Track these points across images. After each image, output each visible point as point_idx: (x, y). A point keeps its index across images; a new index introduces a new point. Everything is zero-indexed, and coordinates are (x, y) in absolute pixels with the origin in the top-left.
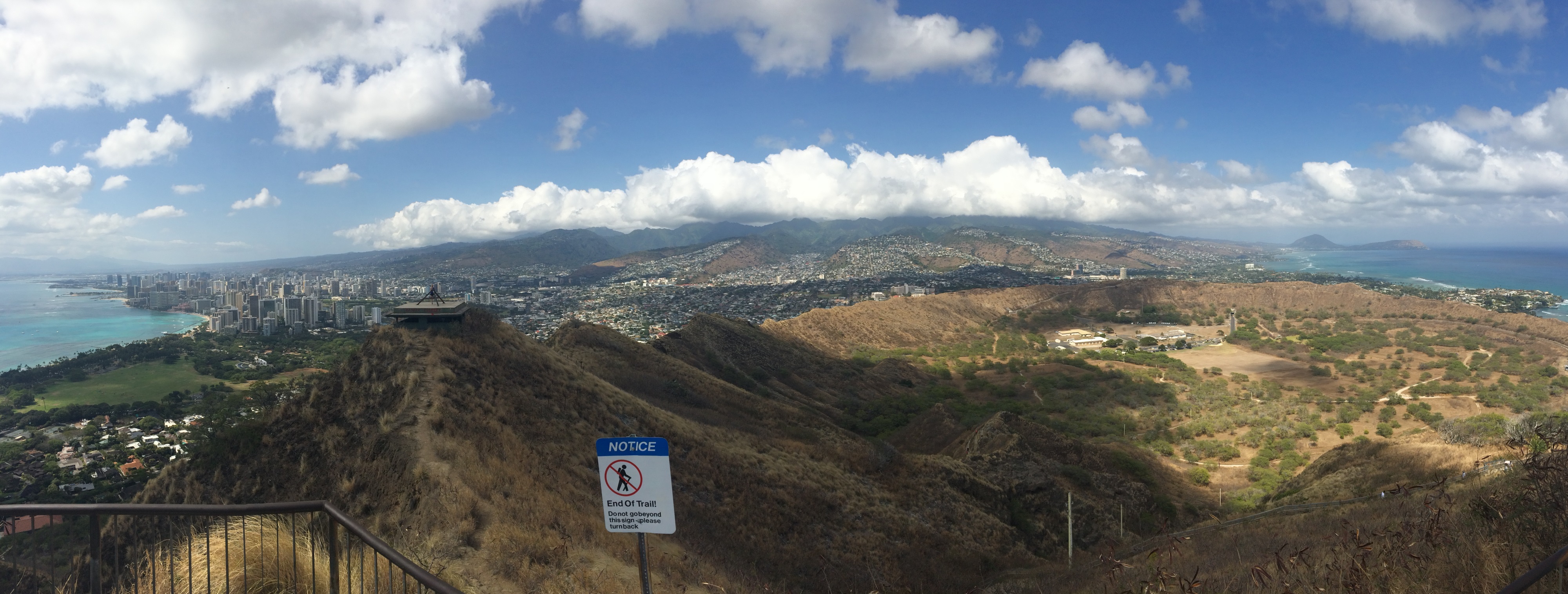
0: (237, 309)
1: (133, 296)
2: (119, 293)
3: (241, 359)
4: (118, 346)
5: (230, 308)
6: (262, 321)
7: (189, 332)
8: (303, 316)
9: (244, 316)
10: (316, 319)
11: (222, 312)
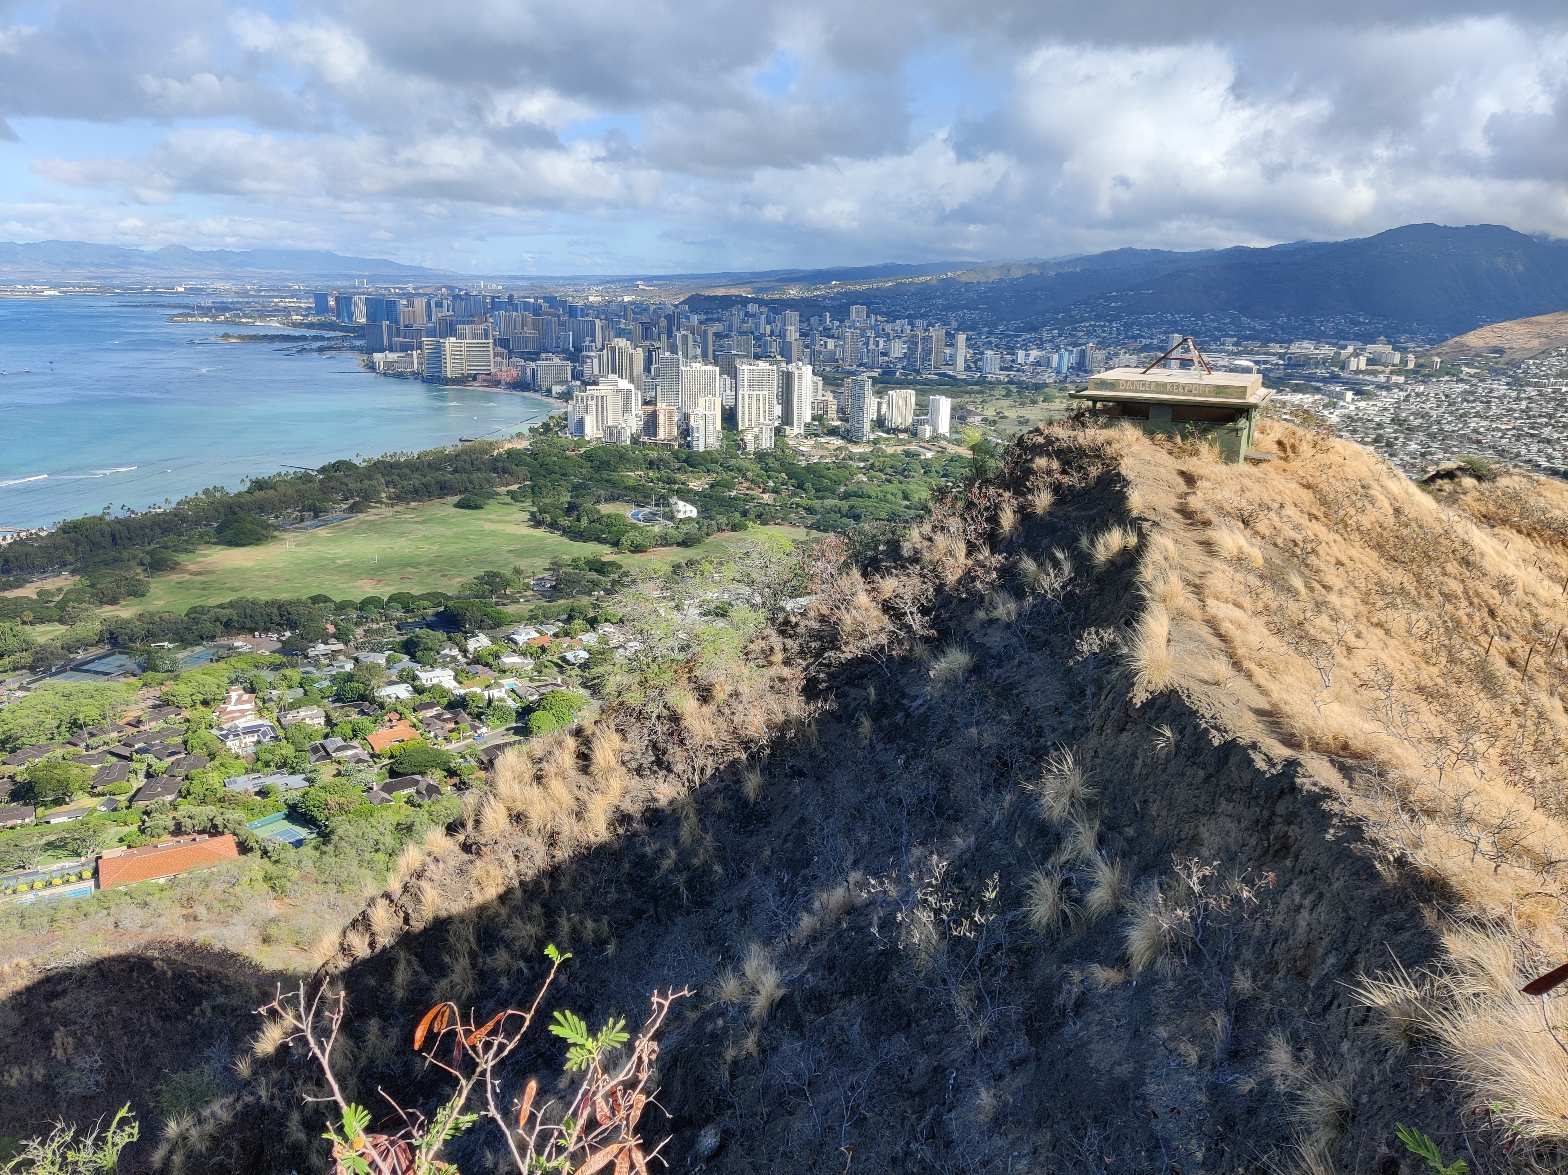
3: (638, 503)
4: (348, 466)
8: (778, 409)
9: (646, 403)
11: (596, 393)
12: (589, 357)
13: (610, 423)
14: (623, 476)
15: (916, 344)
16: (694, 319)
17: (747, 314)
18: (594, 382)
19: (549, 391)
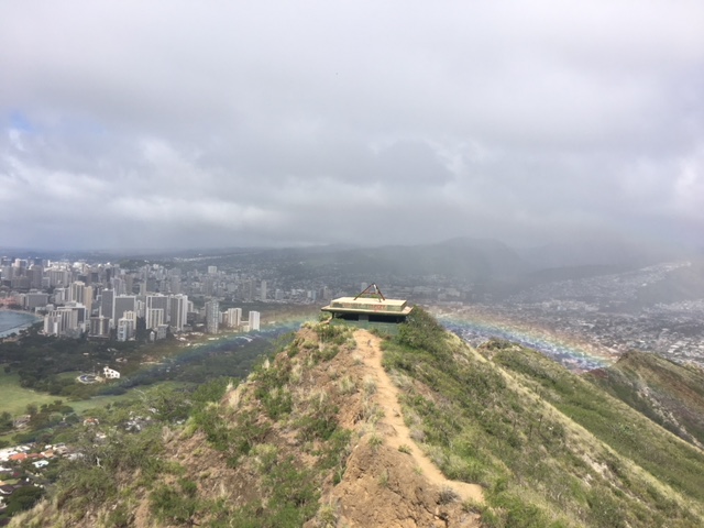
0: (84, 307)
5: (75, 305)
6: (116, 322)
7: (13, 335)
9: (92, 316)
10: (184, 321)
11: (62, 310)
12: (59, 291)
13: (70, 327)
15: (242, 285)
16: (123, 272)
17: (153, 269)
18: (62, 305)
19: (34, 310)
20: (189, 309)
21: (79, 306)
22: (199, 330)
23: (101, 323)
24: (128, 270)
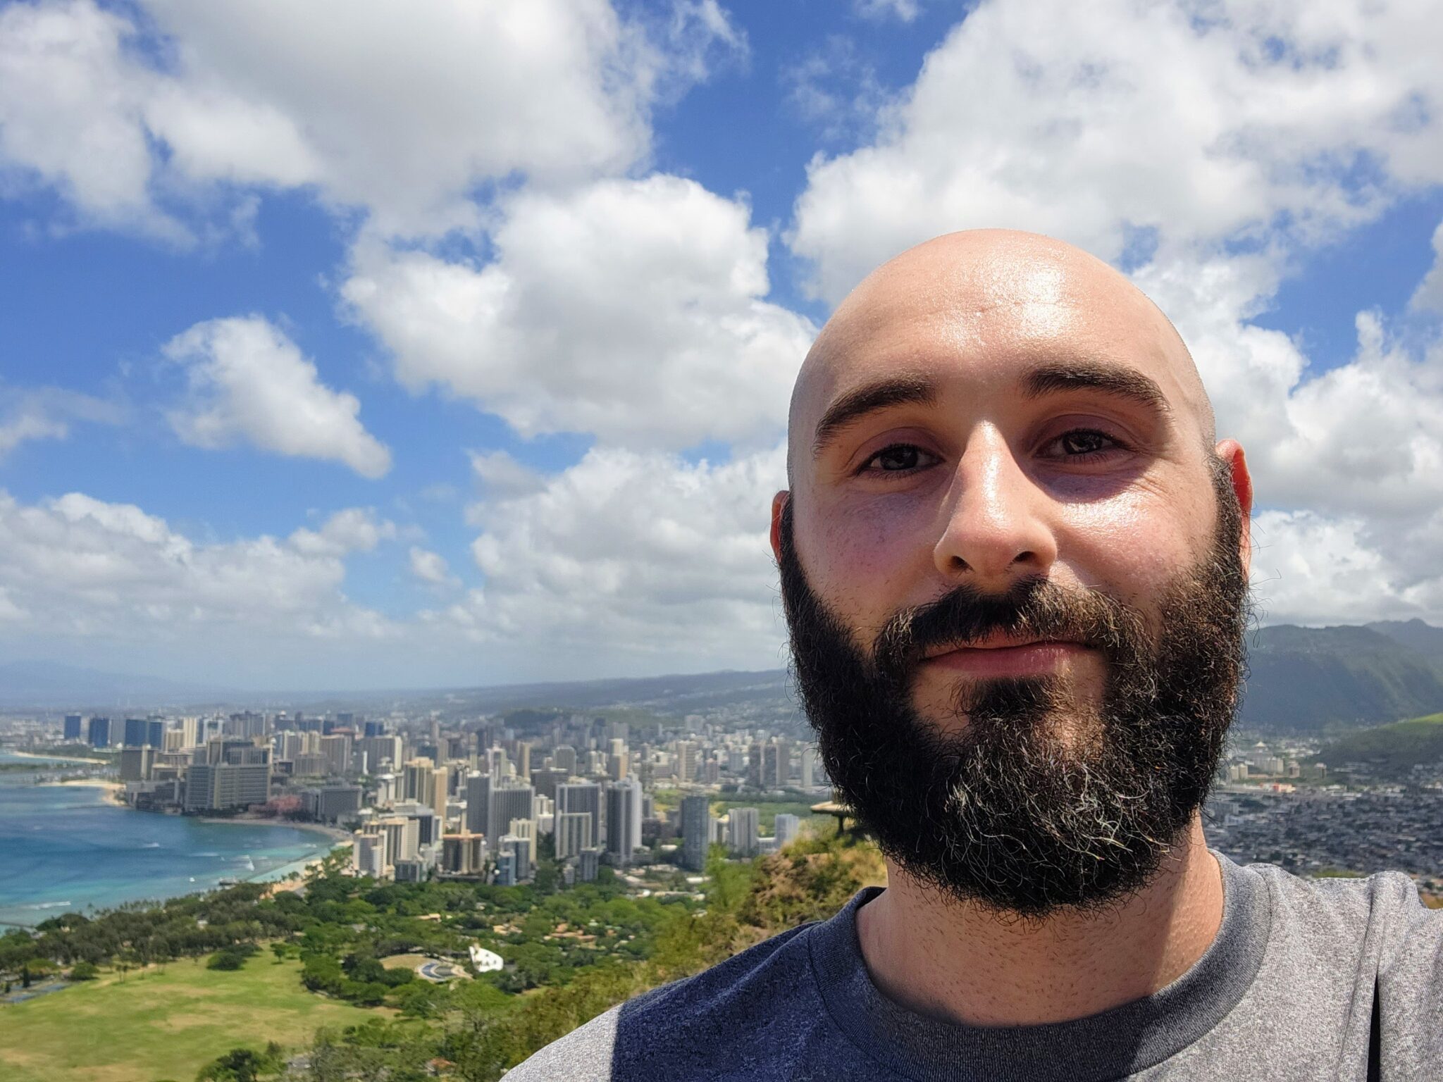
0: (430, 812)
1: (137, 777)
2: (94, 766)
3: (431, 953)
4: (76, 920)
5: (413, 808)
6: (495, 847)
7: (294, 876)
8: (602, 833)
9: (448, 832)
10: (637, 842)
11: (389, 822)
12: (385, 781)
13: (404, 856)
14: (415, 922)
15: (758, 756)
16: (510, 734)
17: (570, 727)
18: (389, 811)
19: (334, 821)
20: (646, 811)
21: (423, 810)
22: (668, 858)
23: (465, 849)
24: (520, 731)
